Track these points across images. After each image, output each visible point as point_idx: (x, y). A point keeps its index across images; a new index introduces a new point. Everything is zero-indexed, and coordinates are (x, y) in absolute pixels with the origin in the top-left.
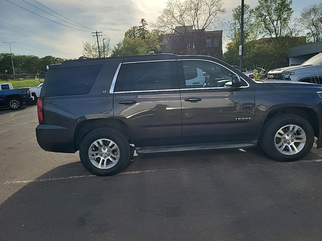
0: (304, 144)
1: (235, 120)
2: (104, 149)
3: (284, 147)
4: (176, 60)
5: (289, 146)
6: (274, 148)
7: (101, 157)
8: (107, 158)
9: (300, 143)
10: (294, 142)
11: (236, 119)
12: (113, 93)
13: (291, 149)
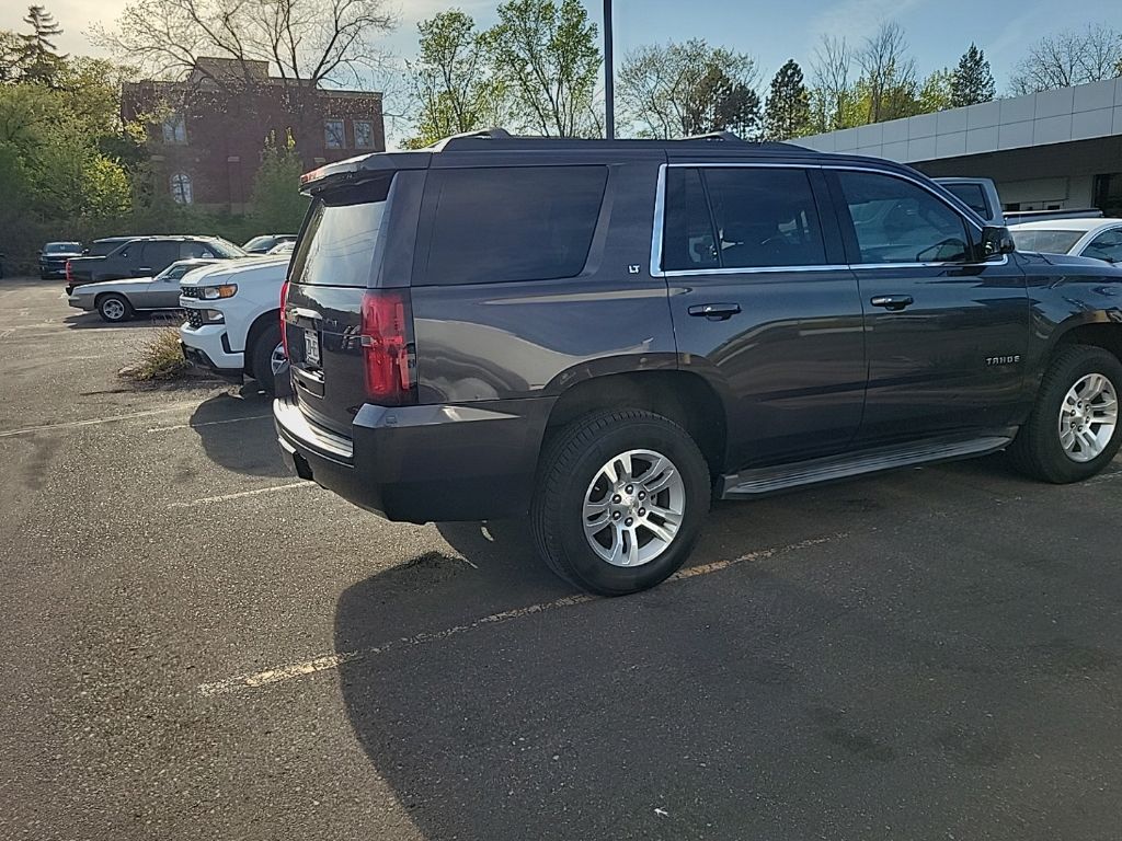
0: (1112, 427)
2: (630, 488)
3: (1073, 440)
5: (1081, 435)
6: (1058, 446)
7: (614, 522)
8: (635, 525)
9: (1100, 424)
10: (1089, 425)
11: (988, 361)
12: (662, 274)
13: (1087, 444)
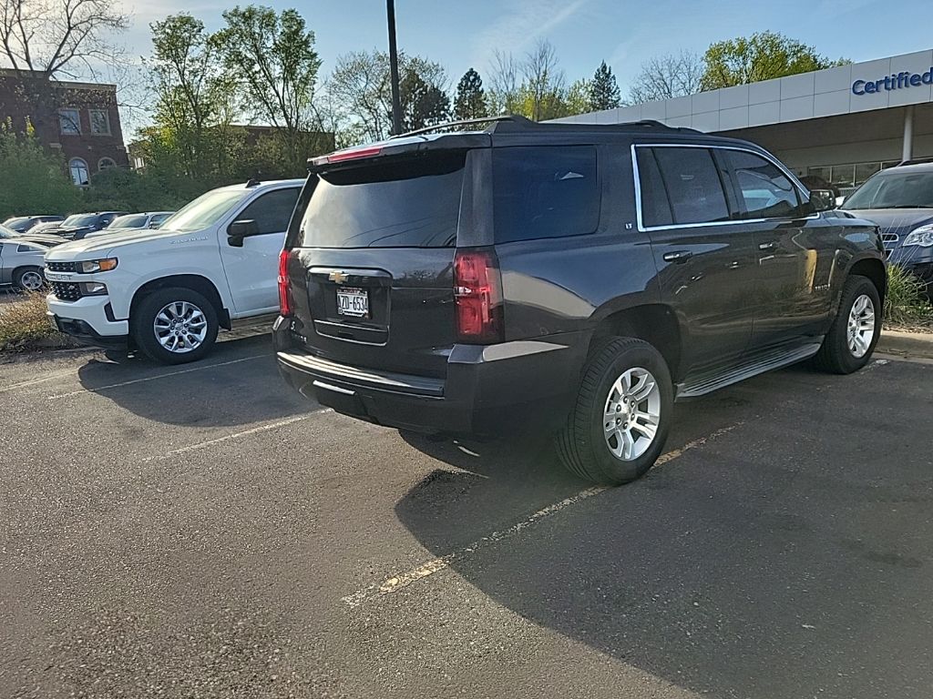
0: (872, 332)
2: (626, 399)
3: (853, 343)
5: (855, 339)
6: (848, 346)
7: (617, 427)
8: (629, 428)
9: (866, 330)
10: (859, 331)
11: (816, 288)
12: (644, 230)
13: (859, 345)
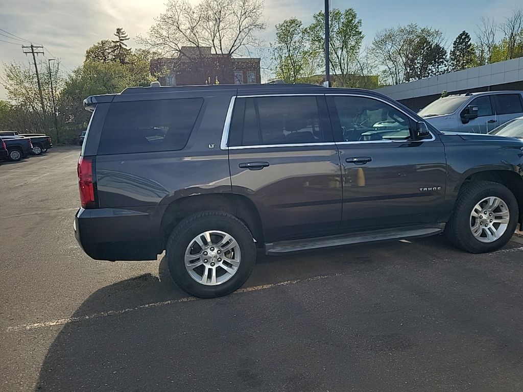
0: (507, 225)
1: (419, 192)
2: (212, 249)
3: (481, 231)
4: (323, 95)
5: (486, 229)
6: (470, 234)
7: (204, 264)
8: (216, 266)
9: (500, 223)
10: (492, 223)
11: (421, 189)
12: (227, 148)
